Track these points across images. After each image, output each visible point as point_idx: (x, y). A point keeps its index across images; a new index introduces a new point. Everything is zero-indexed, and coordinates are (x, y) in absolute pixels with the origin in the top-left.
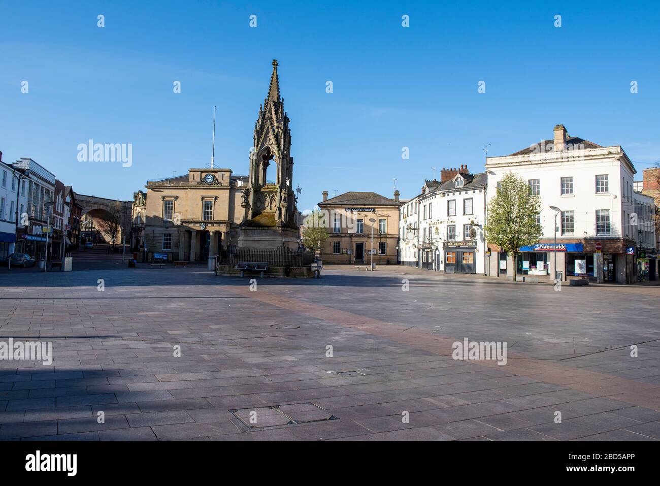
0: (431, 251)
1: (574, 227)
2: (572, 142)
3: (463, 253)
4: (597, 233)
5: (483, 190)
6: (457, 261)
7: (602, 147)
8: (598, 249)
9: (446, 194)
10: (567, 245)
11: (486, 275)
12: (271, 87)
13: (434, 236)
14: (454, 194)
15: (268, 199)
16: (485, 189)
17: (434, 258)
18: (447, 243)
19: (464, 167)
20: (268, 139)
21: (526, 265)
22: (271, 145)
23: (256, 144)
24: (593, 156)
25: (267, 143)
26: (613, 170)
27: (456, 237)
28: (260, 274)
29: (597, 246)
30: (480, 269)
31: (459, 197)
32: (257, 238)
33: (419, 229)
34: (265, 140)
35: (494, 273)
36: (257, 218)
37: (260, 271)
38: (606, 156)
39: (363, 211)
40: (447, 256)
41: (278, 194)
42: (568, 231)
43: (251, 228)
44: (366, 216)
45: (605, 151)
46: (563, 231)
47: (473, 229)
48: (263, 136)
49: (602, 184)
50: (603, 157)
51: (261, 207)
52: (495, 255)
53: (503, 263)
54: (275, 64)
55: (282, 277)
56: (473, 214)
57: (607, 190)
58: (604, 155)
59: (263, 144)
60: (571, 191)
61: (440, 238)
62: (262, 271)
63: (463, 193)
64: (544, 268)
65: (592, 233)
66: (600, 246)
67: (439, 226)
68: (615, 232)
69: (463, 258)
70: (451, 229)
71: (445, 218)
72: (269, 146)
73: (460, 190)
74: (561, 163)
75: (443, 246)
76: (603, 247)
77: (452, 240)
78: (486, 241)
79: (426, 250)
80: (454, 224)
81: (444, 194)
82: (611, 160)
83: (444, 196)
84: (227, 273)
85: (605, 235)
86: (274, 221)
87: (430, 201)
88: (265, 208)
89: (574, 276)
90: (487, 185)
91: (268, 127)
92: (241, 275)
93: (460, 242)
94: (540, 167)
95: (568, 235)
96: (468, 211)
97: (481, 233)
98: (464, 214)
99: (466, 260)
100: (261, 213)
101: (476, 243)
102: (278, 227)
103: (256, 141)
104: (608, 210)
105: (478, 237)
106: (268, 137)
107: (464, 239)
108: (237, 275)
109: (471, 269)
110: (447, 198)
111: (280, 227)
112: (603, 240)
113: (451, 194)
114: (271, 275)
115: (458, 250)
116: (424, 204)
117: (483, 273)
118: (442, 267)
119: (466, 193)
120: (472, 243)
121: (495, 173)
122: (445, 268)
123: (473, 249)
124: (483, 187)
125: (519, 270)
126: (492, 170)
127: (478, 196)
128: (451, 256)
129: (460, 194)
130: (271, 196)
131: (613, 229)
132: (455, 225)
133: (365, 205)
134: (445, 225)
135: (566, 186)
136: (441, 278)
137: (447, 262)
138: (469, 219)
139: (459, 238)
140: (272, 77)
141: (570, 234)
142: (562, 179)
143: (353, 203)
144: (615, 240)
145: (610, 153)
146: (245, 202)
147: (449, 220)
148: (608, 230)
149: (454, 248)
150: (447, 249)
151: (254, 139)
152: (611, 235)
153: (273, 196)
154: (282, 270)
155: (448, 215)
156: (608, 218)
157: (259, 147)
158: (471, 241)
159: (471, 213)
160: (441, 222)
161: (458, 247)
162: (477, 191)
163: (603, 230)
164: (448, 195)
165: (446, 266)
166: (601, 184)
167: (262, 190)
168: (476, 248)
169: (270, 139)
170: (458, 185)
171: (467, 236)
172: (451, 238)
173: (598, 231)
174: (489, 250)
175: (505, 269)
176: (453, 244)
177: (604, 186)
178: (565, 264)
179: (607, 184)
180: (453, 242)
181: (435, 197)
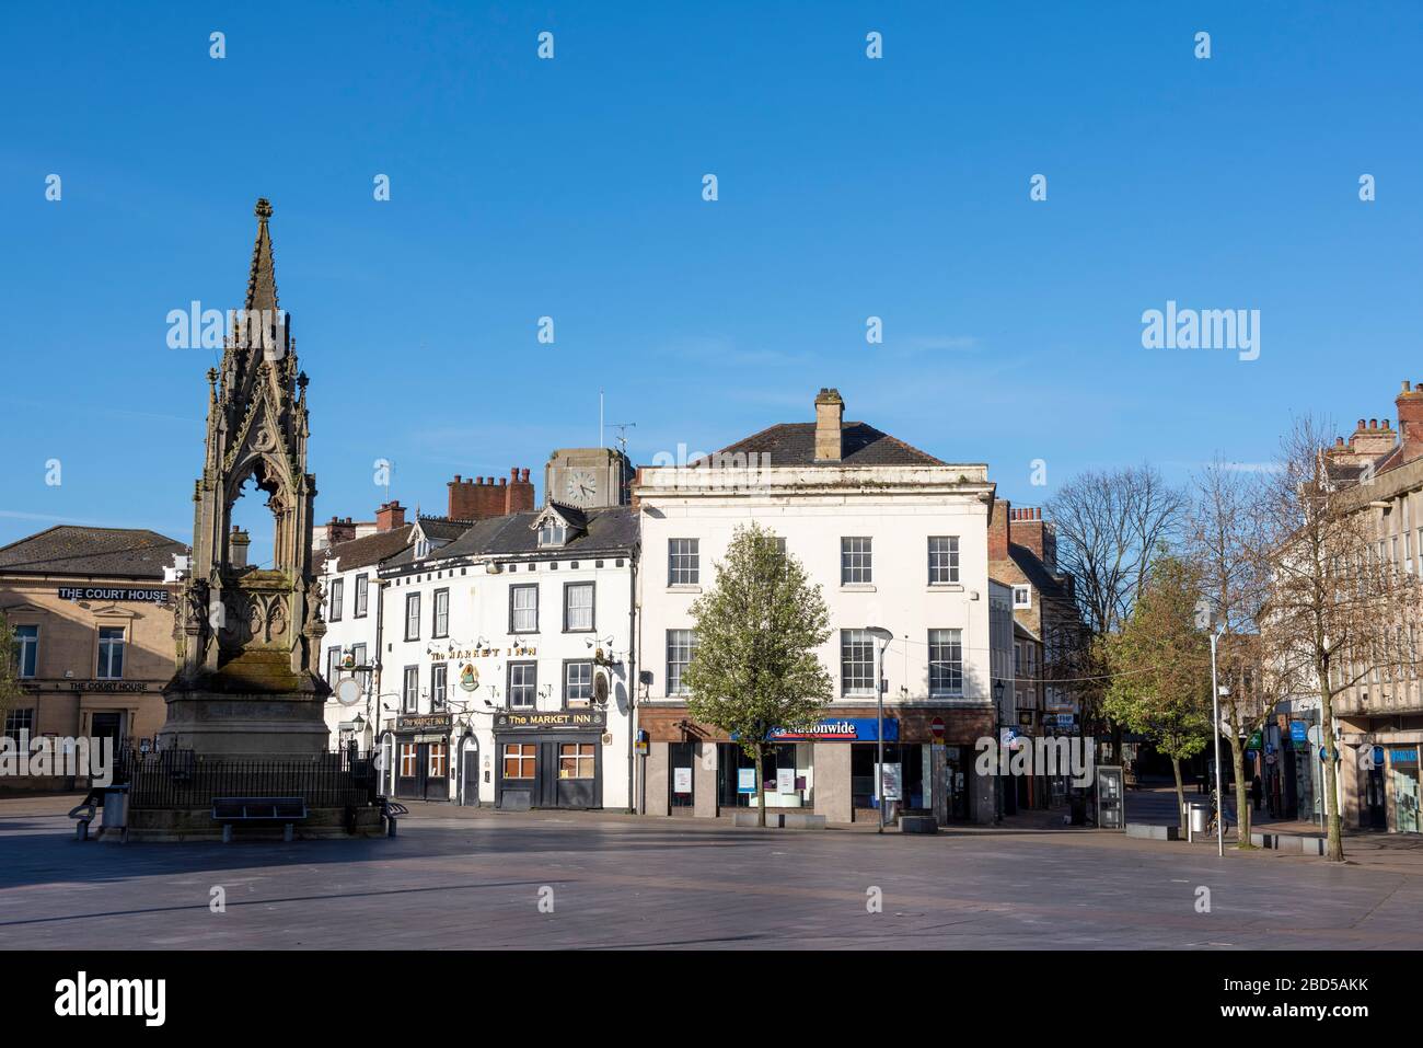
0: (446, 744)
1: (875, 673)
2: (860, 442)
3: (561, 748)
4: (931, 692)
5: (627, 562)
6: (542, 773)
7: (943, 464)
8: (938, 733)
9: (506, 567)
10: (859, 724)
11: (633, 811)
12: (254, 279)
13: (456, 693)
14: (532, 568)
15: (261, 611)
16: (635, 558)
17: (453, 764)
18: (507, 717)
19: (520, 476)
20: (260, 434)
21: (747, 779)
22: (270, 452)
23: (223, 446)
24: (923, 485)
25: (257, 446)
26: (969, 526)
27: (539, 698)
28: (283, 832)
29: (936, 727)
30: (615, 793)
31: (550, 579)
32: (239, 725)
33: (380, 668)
34: (251, 437)
35: (658, 804)
36: (234, 666)
37: (281, 824)
38: (955, 490)
39: (126, 598)
40: (506, 756)
41: (294, 599)
42: (858, 684)
43: (222, 696)
44: (137, 616)
45: (953, 477)
46: (846, 685)
47: (601, 677)
48: (245, 427)
49: (944, 563)
50: (948, 490)
51: (237, 633)
52: (660, 751)
53: (683, 775)
54: (264, 210)
55: (338, 836)
56: (594, 630)
57: (955, 577)
58: (949, 485)
59: (245, 450)
60: (868, 577)
61: (488, 703)
62: (289, 821)
63: (564, 565)
64: (796, 788)
65: (919, 690)
66: (941, 727)
67: (478, 663)
68: (974, 688)
69: (561, 764)
70: (522, 676)
71: (504, 642)
72: (265, 456)
73: (552, 557)
74: (841, 499)
75: (491, 725)
76: (947, 727)
77: (524, 707)
78: (636, 711)
79: (418, 739)
80: (532, 658)
81: (499, 565)
82: (965, 499)
83: (499, 570)
84: (170, 834)
85: (950, 698)
86: (288, 675)
87: (436, 583)
88: (250, 637)
89: (871, 807)
90: (639, 546)
91: (263, 401)
92: (226, 838)
93: (552, 714)
94: (788, 504)
95: (859, 696)
96: (580, 619)
97: (620, 687)
98: (566, 630)
99: (571, 767)
100: (240, 652)
101: (604, 715)
102: (306, 692)
103: (223, 437)
104: (957, 631)
105: (612, 699)
106: (262, 428)
107: (565, 702)
108: (200, 838)
109: (591, 792)
110: (508, 578)
111: (310, 693)
112: (946, 709)
113: (522, 567)
114: (308, 832)
115: (546, 738)
116: (414, 587)
117: (627, 806)
118: (487, 792)
119: (575, 566)
120: (593, 717)
121: (663, 511)
122: (499, 793)
123: (594, 736)
124: (629, 551)
125: (729, 795)
126: (655, 503)
127: (610, 578)
128: (519, 756)
129: (554, 567)
130: (270, 601)
131: (969, 680)
132: (535, 662)
133: (135, 578)
134: (502, 660)
135: (856, 561)
136: (486, 823)
137: (506, 776)
138: (590, 646)
139: (550, 700)
140: (259, 251)
141: (863, 692)
142: (845, 543)
143: (90, 570)
144: (975, 711)
145: (964, 481)
146: (197, 620)
147: (516, 645)
148: (958, 684)
149: (531, 733)
150: (505, 733)
151: (220, 432)
152: (966, 697)
153: (277, 601)
154: (337, 818)
155: (512, 631)
156: (957, 652)
157: (232, 456)
158: (589, 711)
159: (589, 628)
160: (487, 652)
161: (548, 730)
162: (610, 563)
163: (946, 684)
164: (513, 569)
165: (502, 787)
166: (942, 561)
167: (245, 584)
168: (604, 731)
169: (265, 436)
170: (547, 539)
171: (574, 695)
172: (518, 702)
173: (933, 685)
174: (646, 738)
175: (688, 794)
176: (528, 721)
177: (949, 567)
178: (853, 774)
179: (955, 561)
180: (527, 715)
181: (464, 573)
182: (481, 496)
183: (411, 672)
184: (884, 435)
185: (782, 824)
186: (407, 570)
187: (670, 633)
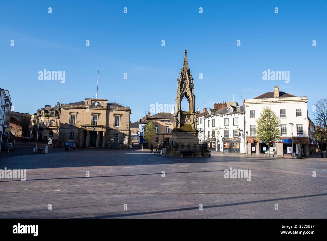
0: (215, 143)
1: (287, 132)
2: (282, 94)
3: (233, 143)
4: (297, 135)
5: (243, 114)
6: (230, 147)
7: (297, 97)
8: (299, 142)
9: (224, 115)
10: (284, 140)
11: (245, 154)
12: (184, 63)
13: (216, 135)
14: (228, 116)
15: (187, 118)
16: (244, 114)
17: (216, 146)
18: (224, 139)
19: (225, 103)
20: (186, 88)
21: (265, 149)
22: (187, 91)
23: (180, 90)
24: (295, 100)
25: (185, 90)
26: (304, 107)
27: (229, 136)
28: (191, 156)
29: (298, 141)
30: (242, 151)
31: (231, 117)
32: (183, 137)
33: (204, 131)
34: (184, 89)
35: (250, 153)
36: (182, 127)
37: (191, 154)
38: (301, 101)
39: (169, 122)
40: (224, 145)
41: (192, 116)
42: (284, 134)
43: (180, 132)
44: (171, 124)
45: (300, 99)
46: (282, 134)
47: (240, 132)
48: (183, 87)
49: (299, 113)
50: (299, 101)
51: (183, 122)
52: (250, 144)
53: (254, 148)
54: (186, 52)
55: (201, 157)
56: (238, 125)
57: (301, 115)
58: (300, 100)
59: (183, 91)
60: (285, 116)
61: (221, 136)
62: (192, 154)
63: (233, 115)
64: (273, 150)
65: (295, 135)
66: (299, 141)
67: (220, 130)
69: (233, 146)
70: (227, 132)
71: (224, 127)
72: (186, 92)
73: (231, 114)
74: (280, 103)
75: (222, 140)
76: (301, 141)
77: (227, 137)
78: (245, 138)
79: (211, 142)
80: (228, 130)
81: (222, 115)
82: (303, 102)
83: (223, 116)
84: (172, 155)
85: (301, 136)
86: (191, 129)
87: (213, 118)
88: (185, 122)
89: (287, 154)
90: (245, 112)
91: (186, 83)
92: (182, 156)
93: (232, 138)
94: (270, 104)
96: (236, 123)
97: (243, 134)
98: (233, 125)
99: (235, 146)
100: (184, 125)
101: (240, 138)
102: (194, 132)
103: (180, 89)
104: (302, 125)
105: (241, 136)
106: (186, 87)
107: (234, 136)
108: (178, 156)
109: (238, 151)
111: (195, 132)
112: (300, 138)
113: (226, 116)
114: (196, 156)
115: (231, 142)
116: (209, 119)
117: (244, 153)
118: (222, 150)
119: (235, 115)
120: (238, 139)
121: (249, 106)
122: (224, 150)
123: (239, 142)
124: (244, 113)
125: (262, 151)
126: (247, 105)
127: (241, 117)
128: (227, 145)
129: (231, 115)
130: (188, 116)
131: (304, 133)
132: (229, 130)
133: (170, 119)
134: (223, 130)
135: (283, 113)
136: (222, 155)
137: (224, 148)
138: (238, 127)
139: (231, 136)
140: (185, 58)
141: (285, 135)
142: (281, 110)
144: (306, 138)
145: (302, 99)
146: (176, 119)
147: (226, 128)
148: (302, 134)
149: (228, 141)
150: (224, 141)
151: (179, 88)
152: (304, 135)
153: (189, 116)
154: (201, 154)
155: (225, 125)
156: (302, 128)
157: (181, 92)
158: (238, 138)
159: (237, 125)
160: (221, 129)
161: (231, 141)
162: (240, 115)
163: (300, 134)
164: (225, 116)
165: (224, 149)
166: (298, 113)
167: (184, 113)
168: (240, 141)
169: (187, 89)
170: (230, 111)
171: (235, 135)
172: (226, 136)
173: (298, 134)
174: (247, 142)
175: (255, 151)
176: (228, 139)
177: (300, 114)
178: (284, 149)
179: (301, 113)
180: (228, 138)
181: (217, 117)
182: (219, 106)
183: (209, 132)
184: (286, 93)
185: (273, 157)
186: (208, 117)
187: (251, 125)
